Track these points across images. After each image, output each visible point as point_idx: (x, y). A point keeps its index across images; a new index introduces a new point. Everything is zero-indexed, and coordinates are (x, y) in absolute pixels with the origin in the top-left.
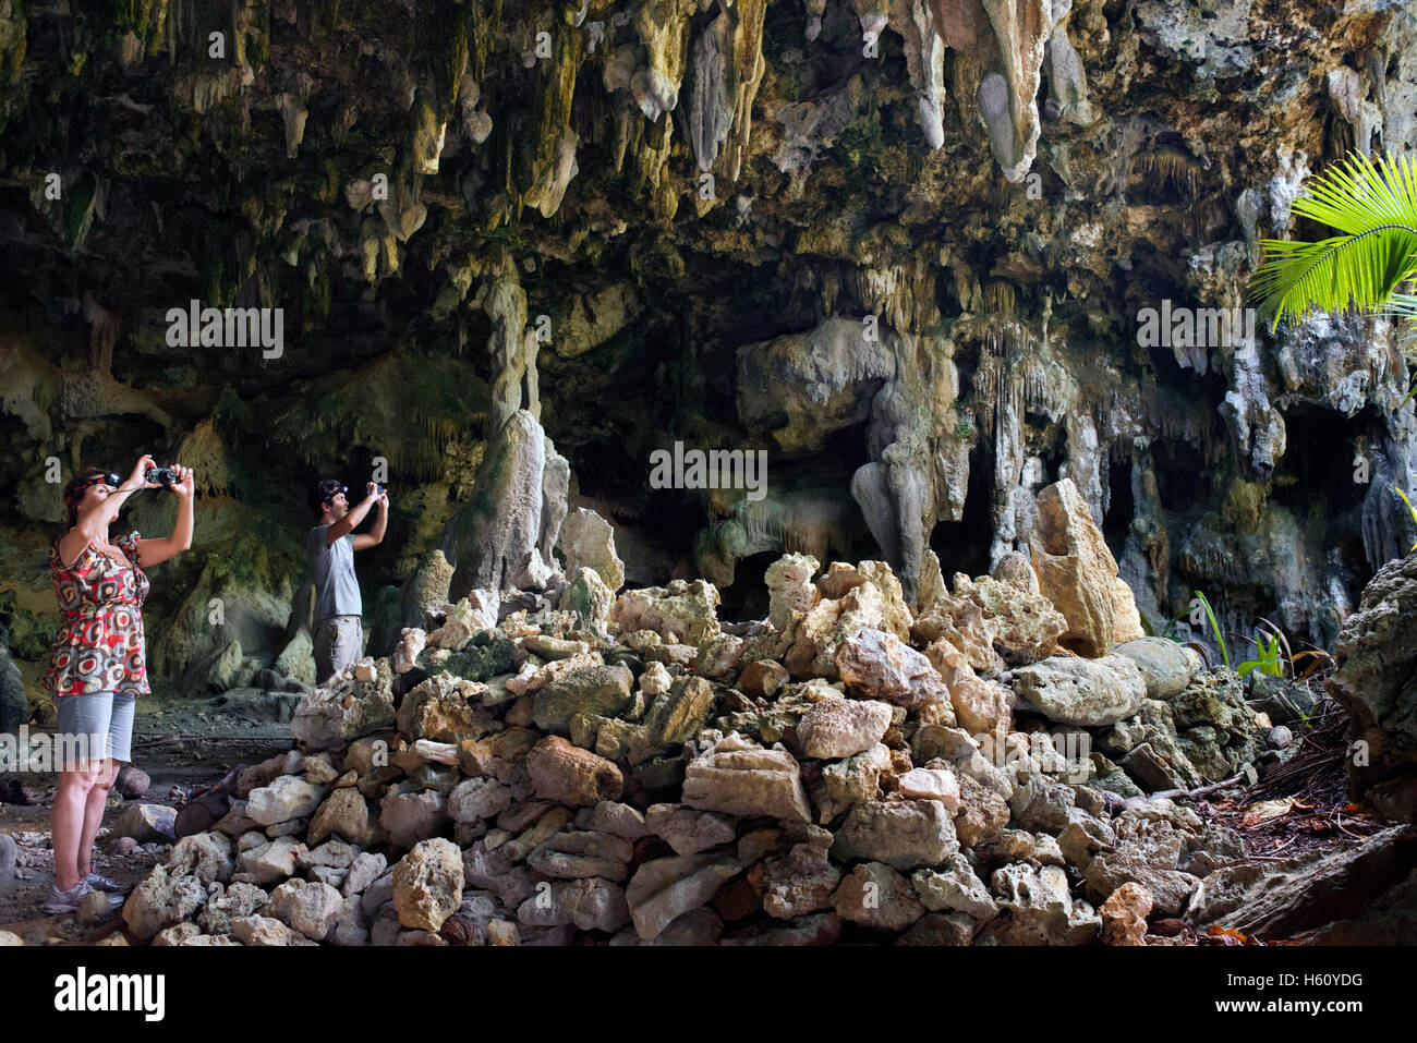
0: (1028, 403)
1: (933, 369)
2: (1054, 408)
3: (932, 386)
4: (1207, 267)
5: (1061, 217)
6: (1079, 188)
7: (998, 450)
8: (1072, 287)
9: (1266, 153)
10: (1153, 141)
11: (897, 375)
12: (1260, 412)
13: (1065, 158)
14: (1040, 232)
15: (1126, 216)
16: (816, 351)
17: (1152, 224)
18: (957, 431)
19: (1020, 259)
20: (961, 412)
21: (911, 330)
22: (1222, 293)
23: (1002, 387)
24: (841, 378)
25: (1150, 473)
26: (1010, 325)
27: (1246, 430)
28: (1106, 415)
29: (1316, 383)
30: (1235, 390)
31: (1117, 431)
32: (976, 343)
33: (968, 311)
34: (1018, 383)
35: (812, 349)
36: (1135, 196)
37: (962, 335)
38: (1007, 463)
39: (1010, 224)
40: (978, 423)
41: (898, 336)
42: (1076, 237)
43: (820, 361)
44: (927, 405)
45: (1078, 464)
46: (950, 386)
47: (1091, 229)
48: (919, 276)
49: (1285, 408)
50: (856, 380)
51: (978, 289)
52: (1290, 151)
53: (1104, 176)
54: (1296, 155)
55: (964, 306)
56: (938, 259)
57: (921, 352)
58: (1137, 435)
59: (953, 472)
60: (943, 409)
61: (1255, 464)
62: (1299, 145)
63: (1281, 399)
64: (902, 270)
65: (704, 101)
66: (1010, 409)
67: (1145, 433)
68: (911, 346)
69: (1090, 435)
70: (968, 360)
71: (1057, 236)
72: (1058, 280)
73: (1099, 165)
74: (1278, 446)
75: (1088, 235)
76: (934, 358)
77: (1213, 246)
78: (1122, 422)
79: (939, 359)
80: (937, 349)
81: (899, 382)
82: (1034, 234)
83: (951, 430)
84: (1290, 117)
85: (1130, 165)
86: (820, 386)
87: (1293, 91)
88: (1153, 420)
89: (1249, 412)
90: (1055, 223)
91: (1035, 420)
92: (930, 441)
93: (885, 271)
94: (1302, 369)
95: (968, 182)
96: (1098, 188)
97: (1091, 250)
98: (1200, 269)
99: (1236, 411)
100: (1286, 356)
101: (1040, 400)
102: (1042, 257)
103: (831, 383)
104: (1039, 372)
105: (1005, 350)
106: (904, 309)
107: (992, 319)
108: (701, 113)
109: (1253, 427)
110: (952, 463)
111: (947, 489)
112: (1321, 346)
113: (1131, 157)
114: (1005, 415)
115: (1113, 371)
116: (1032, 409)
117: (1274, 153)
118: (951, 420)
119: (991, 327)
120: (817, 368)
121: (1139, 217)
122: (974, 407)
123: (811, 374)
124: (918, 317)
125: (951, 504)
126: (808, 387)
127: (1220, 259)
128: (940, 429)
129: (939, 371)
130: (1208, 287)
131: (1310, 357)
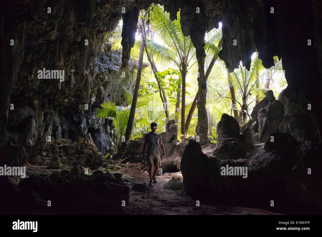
0: (53, 122)
1: (40, 116)
2: (57, 123)
3: (40, 118)
4: (81, 107)
5: (63, 97)
6: (68, 94)
7: (49, 129)
8: (62, 107)
9: (92, 94)
10: (77, 90)
11: (35, 116)
12: (85, 127)
13: (67, 90)
14: (60, 99)
15: (71, 99)
16: (23, 111)
17: (74, 100)
18: (43, 125)
19: (57, 102)
20: (44, 123)
21: (38, 109)
22: (82, 111)
23: (50, 120)
24: (26, 115)
25: (67, 134)
26: (52, 111)
27: (83, 130)
28: (63, 125)
29: (93, 125)
30: (82, 124)
31: (64, 128)
32: (47, 113)
33: (46, 108)
34: (53, 119)
35: (22, 110)
36: (73, 97)
37: (45, 111)
38: (49, 131)
39: (57, 97)
40: (46, 125)
41: (36, 110)
42: (65, 100)
43: (24, 112)
44: (39, 121)
45: (59, 132)
46: (42, 119)
47: (67, 100)
48: (40, 102)
49: (88, 127)
50: (28, 116)
51: (48, 105)
52: (94, 95)
53: (71, 93)
54: (95, 95)
55: (46, 107)
56: (44, 100)
57: (39, 113)
58: (67, 129)
59: (42, 131)
60: (41, 122)
61: (84, 134)
62: (95, 94)
63: (88, 126)
64: (38, 100)
65: (35, 79)
66: (51, 123)
67: (68, 129)
68: (37, 112)
69: (60, 128)
70: (45, 115)
71: (62, 100)
72: (60, 106)
73: (71, 92)
74: (86, 132)
75: (66, 100)
76: (40, 114)
77: (82, 105)
78: (65, 127)
79: (41, 114)
80: (41, 113)
81: (35, 117)
82: (59, 99)
83: (42, 125)
84: (95, 91)
85: (74, 92)
86: (23, 116)
87: (97, 88)
88: (69, 127)
89: (83, 128)
90: (62, 98)
91: (54, 125)
92: (39, 126)
93: (36, 100)
94: (91, 123)
95: (53, 91)
96: (69, 95)
97: (66, 102)
98: (80, 107)
99: (82, 127)
100: (90, 121)
101: (55, 122)
102: (60, 102)
103: (25, 116)
104: (56, 118)
105: (51, 114)
106: (38, 106)
107: (50, 110)
108: (35, 80)
109: (84, 130)
110: (42, 130)
111: (40, 134)
112: (94, 120)
113: (74, 91)
114: (50, 124)
115: (64, 119)
116: (54, 123)
117: (92, 95)
118: (42, 124)
119: (50, 111)
120: (23, 113)
121: (73, 99)
122: (46, 122)
123: (22, 114)
124: (39, 108)
125: (41, 136)
126: (21, 116)
127: (83, 106)
128: (40, 125)
129: (41, 116)
130: (80, 110)
131: (92, 121)
